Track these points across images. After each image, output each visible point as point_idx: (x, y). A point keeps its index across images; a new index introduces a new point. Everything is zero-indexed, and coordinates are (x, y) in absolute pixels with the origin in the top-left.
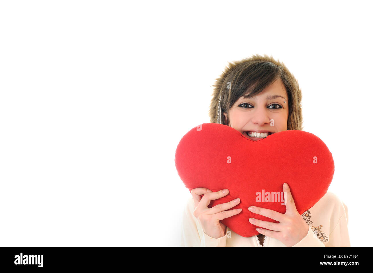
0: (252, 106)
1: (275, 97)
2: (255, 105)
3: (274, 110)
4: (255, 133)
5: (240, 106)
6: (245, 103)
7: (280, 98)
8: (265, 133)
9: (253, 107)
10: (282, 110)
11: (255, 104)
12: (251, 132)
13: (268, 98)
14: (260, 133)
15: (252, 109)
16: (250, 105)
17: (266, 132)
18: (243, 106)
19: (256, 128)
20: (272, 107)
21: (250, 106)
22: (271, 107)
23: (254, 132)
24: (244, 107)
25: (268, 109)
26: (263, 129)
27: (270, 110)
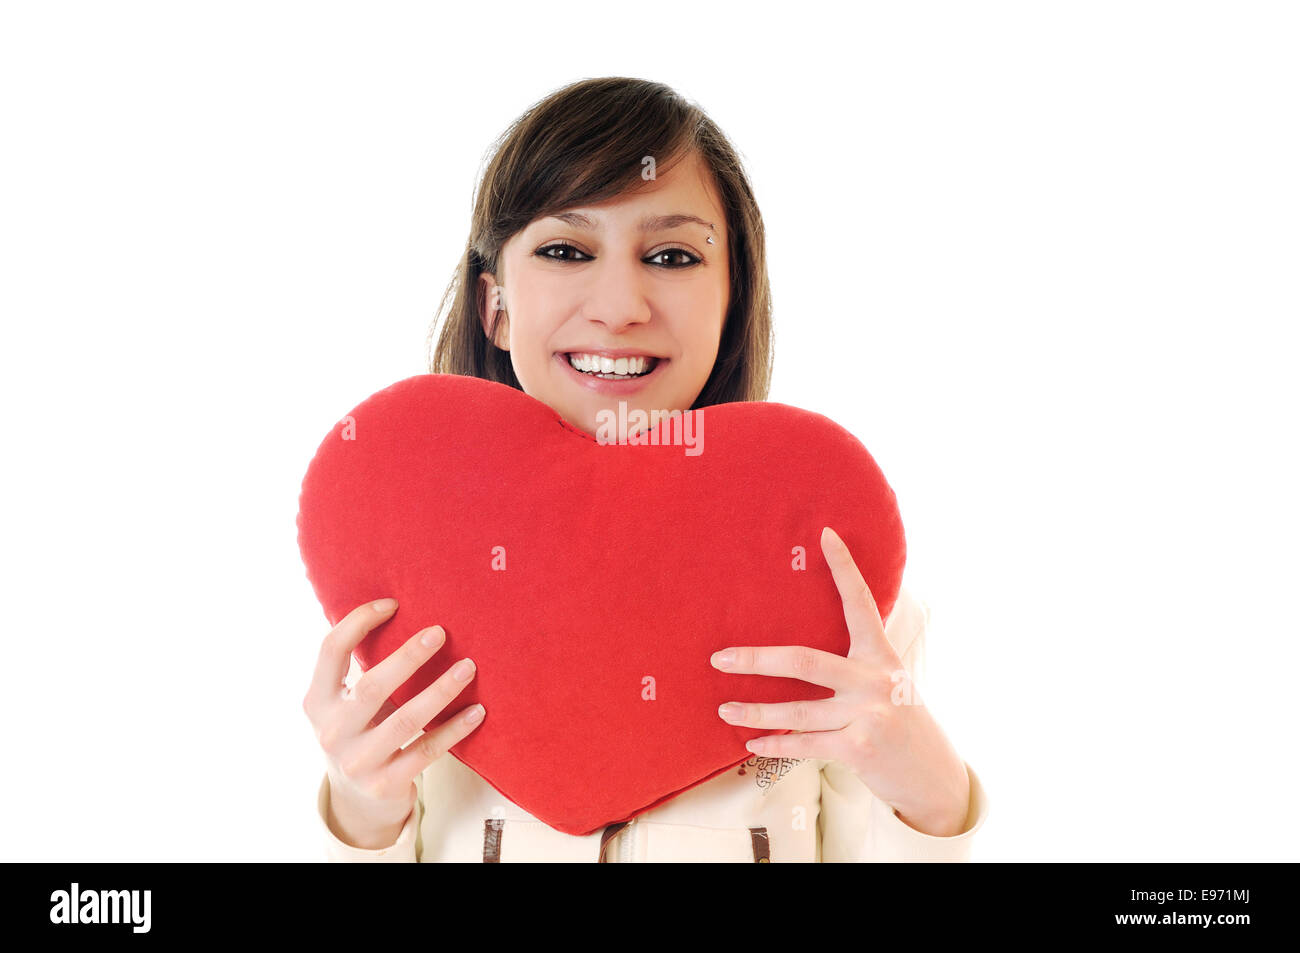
0: (586, 252)
1: (674, 221)
2: (597, 251)
3: (670, 270)
4: (595, 358)
5: (542, 252)
6: (560, 242)
7: (693, 226)
8: (633, 360)
9: (588, 258)
10: (699, 270)
11: (597, 246)
12: (580, 355)
13: (645, 226)
14: (615, 359)
15: (586, 264)
16: (580, 252)
17: (637, 357)
18: (552, 253)
19: (598, 338)
20: (663, 259)
21: (578, 256)
22: (658, 259)
23: (592, 353)
24: (556, 257)
25: (649, 267)
26: (624, 343)
27: (655, 270)
